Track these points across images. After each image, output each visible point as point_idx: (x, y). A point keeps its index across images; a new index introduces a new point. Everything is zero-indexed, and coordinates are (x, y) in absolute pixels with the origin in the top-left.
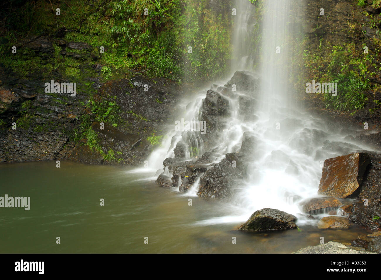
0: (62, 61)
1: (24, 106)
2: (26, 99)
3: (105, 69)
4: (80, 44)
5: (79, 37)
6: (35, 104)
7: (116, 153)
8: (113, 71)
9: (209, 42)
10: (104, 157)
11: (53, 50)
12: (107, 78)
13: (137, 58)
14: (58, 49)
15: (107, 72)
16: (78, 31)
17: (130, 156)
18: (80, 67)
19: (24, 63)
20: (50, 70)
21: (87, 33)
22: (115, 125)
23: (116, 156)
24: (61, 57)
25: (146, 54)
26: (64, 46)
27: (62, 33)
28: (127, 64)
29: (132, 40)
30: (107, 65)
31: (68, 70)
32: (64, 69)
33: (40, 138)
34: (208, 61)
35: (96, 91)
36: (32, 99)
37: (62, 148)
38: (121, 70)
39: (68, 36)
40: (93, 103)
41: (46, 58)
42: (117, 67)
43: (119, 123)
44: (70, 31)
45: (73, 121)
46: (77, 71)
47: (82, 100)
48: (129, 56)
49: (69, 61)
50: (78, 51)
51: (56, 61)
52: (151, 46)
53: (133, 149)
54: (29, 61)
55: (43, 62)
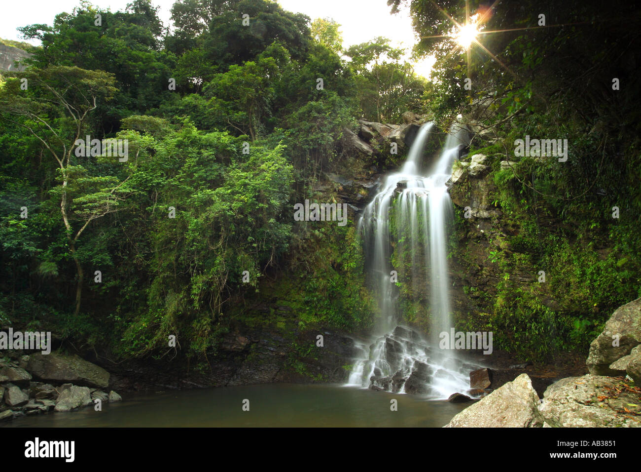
0: (275, 318)
1: (252, 347)
2: (253, 342)
3: (301, 323)
4: (286, 308)
5: (285, 303)
6: (259, 346)
7: (323, 376)
8: (306, 324)
9: (365, 306)
10: (315, 379)
11: (270, 311)
12: (302, 329)
13: (321, 316)
14: (273, 311)
15: (302, 325)
16: (284, 299)
17: (333, 378)
18: (286, 322)
19: (253, 319)
20: (267, 324)
21: (290, 300)
22: (316, 359)
23: (324, 378)
24: (274, 316)
25: (327, 313)
26: (275, 309)
27: (274, 300)
28: (314, 320)
29: (319, 306)
30: (302, 320)
31: (279, 323)
32: (276, 323)
33: (262, 368)
34: (365, 318)
35: (297, 337)
36: (257, 342)
37: (276, 375)
38: (311, 324)
39: (278, 302)
40: (296, 345)
41: (265, 316)
42: (308, 322)
43: (319, 357)
44: (280, 299)
45: (283, 357)
46: (284, 324)
47: (288, 343)
48: (316, 314)
49: (279, 318)
50: (285, 312)
51: (271, 318)
52: (330, 309)
53: (334, 374)
54: (255, 318)
55: (264, 318)
